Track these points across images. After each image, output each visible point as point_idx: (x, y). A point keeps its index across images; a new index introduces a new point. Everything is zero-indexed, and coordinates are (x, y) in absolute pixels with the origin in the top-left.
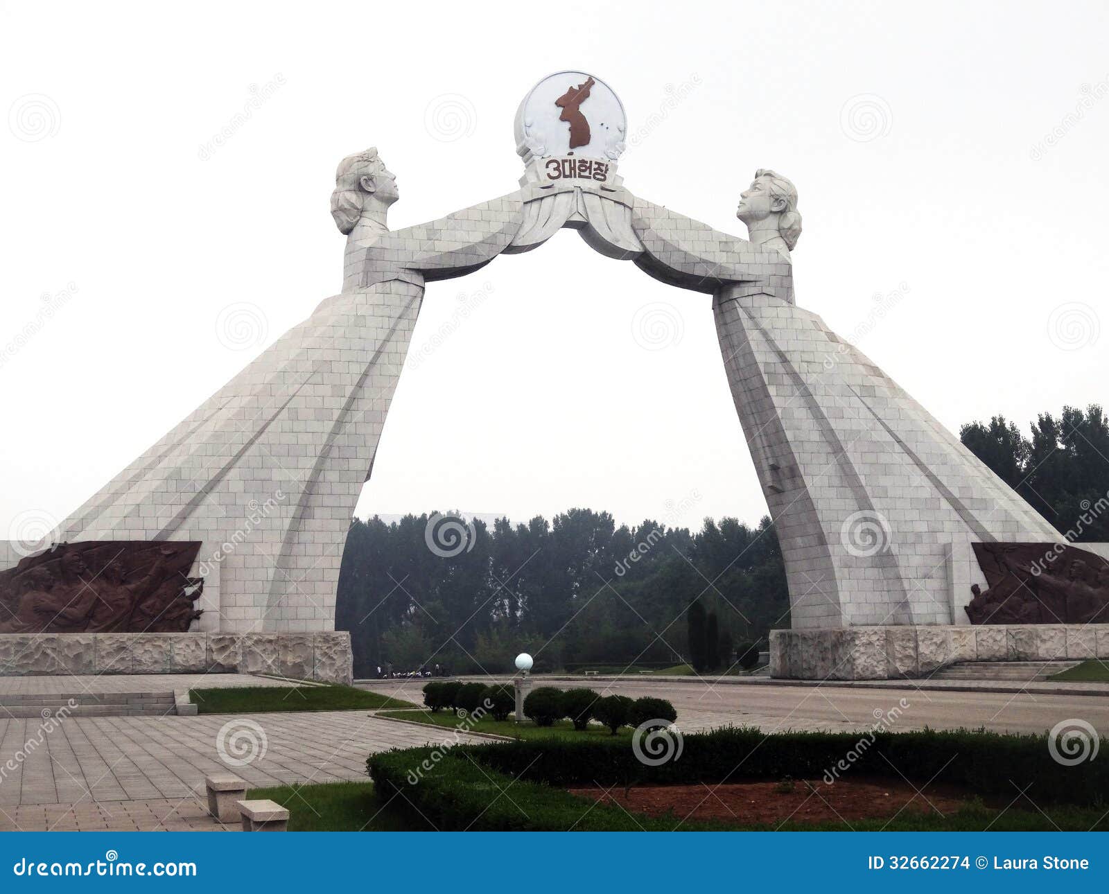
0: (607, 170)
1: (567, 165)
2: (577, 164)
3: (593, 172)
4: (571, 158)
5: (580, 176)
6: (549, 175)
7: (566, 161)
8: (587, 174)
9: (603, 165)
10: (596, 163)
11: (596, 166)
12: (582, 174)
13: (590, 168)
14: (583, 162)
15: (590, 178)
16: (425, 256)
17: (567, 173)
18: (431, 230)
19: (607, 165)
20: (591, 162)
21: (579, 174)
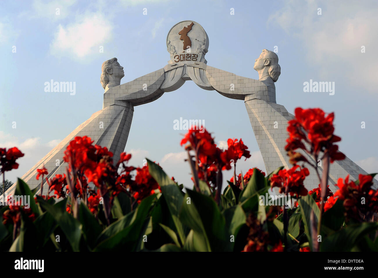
0: (197, 56)
1: (182, 56)
2: (186, 56)
3: (192, 58)
4: (184, 53)
5: (187, 60)
6: (175, 61)
7: (182, 55)
8: (189, 59)
9: (196, 55)
10: (193, 54)
11: (193, 56)
12: (188, 59)
13: (190, 57)
14: (188, 54)
15: (191, 60)
16: (125, 95)
17: (182, 59)
18: (128, 85)
19: (197, 55)
20: (191, 54)
21: (186, 59)
